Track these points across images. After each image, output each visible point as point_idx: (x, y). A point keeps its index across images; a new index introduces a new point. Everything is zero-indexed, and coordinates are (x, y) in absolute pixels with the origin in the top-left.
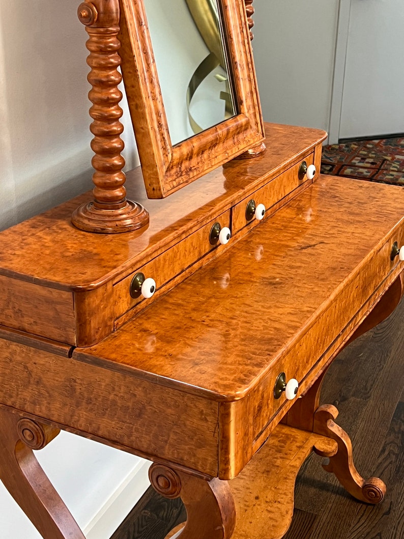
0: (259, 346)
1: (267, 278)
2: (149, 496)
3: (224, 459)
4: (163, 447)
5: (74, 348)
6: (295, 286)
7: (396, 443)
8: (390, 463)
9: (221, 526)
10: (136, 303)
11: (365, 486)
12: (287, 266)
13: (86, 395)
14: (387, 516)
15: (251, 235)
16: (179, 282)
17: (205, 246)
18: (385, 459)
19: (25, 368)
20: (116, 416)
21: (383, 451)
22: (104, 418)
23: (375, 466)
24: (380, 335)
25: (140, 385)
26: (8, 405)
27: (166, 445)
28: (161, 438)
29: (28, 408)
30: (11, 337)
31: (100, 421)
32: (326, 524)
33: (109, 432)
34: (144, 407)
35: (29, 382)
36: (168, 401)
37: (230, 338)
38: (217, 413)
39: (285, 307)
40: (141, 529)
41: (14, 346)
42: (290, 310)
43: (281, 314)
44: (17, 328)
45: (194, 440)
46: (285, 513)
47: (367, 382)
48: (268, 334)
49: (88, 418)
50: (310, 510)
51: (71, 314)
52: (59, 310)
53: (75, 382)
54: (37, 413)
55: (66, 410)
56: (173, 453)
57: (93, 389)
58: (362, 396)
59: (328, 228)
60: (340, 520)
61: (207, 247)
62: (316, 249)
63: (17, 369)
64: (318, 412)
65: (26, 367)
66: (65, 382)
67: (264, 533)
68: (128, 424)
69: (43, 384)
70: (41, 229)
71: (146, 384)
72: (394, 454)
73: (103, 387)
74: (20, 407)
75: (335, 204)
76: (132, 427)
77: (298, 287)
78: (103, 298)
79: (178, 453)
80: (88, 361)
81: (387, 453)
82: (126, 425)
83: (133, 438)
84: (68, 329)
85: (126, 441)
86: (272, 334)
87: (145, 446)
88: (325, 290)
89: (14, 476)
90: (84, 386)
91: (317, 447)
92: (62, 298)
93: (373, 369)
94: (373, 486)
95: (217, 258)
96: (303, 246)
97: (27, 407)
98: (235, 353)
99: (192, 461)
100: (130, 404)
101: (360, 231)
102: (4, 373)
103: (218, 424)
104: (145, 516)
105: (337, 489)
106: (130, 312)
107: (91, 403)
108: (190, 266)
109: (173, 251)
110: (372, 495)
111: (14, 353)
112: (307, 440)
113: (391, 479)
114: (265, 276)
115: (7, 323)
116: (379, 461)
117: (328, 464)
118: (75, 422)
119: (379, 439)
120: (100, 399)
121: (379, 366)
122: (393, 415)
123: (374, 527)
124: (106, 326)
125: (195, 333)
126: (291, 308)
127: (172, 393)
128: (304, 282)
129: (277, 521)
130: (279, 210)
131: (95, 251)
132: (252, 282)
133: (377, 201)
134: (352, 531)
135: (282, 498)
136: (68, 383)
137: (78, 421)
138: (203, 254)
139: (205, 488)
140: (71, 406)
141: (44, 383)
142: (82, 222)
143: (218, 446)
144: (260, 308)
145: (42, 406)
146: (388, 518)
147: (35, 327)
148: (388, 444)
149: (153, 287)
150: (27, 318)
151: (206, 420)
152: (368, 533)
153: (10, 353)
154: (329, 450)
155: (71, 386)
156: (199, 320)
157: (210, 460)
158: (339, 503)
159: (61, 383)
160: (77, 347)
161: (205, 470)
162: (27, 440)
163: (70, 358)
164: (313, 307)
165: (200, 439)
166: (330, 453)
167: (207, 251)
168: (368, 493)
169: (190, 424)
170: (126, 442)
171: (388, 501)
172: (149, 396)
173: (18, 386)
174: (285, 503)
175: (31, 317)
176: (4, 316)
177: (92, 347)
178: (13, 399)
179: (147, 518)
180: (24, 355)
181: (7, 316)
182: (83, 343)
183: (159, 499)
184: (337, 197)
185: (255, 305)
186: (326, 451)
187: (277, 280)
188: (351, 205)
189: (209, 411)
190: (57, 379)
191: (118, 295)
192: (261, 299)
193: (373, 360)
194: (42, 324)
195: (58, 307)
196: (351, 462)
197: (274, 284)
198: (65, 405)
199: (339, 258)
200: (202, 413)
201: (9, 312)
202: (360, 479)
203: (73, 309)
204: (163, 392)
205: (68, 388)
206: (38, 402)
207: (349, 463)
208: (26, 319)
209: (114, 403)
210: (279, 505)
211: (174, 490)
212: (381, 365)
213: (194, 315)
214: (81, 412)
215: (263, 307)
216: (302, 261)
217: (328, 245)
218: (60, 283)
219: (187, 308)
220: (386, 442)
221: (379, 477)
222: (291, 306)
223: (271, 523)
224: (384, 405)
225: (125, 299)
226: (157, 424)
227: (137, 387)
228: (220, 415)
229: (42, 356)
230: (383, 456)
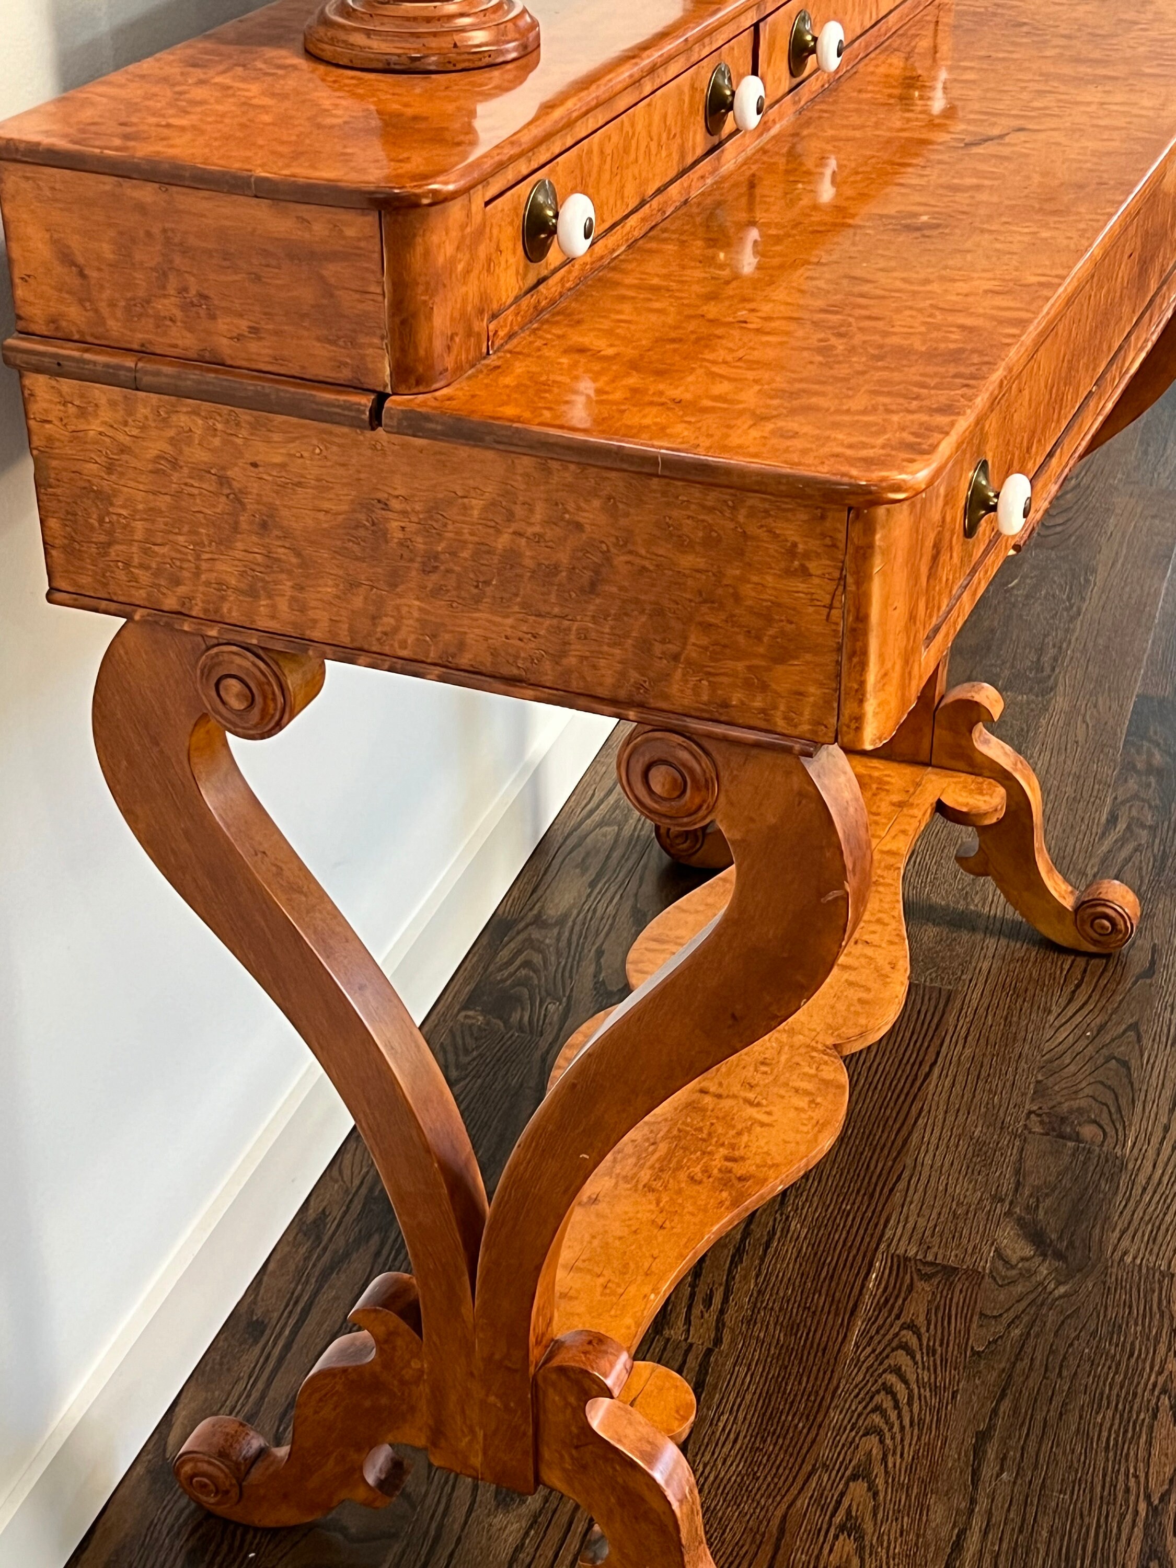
0: (931, 369)
1: (892, 217)
2: (471, 977)
3: (856, 686)
4: (666, 676)
5: (382, 398)
6: (982, 231)
7: (1143, 800)
8: (1136, 850)
9: (842, 887)
10: (535, 281)
11: (1080, 906)
12: (942, 186)
13: (420, 543)
14: (1148, 981)
15: (804, 119)
16: (637, 234)
17: (695, 133)
18: (1122, 841)
19: (221, 484)
20: (519, 599)
21: (1113, 819)
22: (479, 611)
23: (1095, 860)
24: (1059, 529)
25: (594, 493)
26: (166, 608)
27: (676, 668)
28: (658, 649)
29: (233, 611)
30: (180, 383)
31: (466, 622)
32: (981, 1011)
33: (494, 653)
34: (607, 557)
35: (235, 528)
36: (685, 530)
37: (837, 355)
38: (842, 545)
39: (972, 279)
40: (464, 1060)
41: (183, 418)
42: (989, 285)
43: (966, 295)
44: (195, 356)
45: (766, 639)
46: (888, 968)
47: (1041, 651)
48: (945, 340)
49: (426, 617)
50: (931, 980)
51: (373, 288)
52: (332, 281)
53: (386, 507)
54: (264, 623)
55: (358, 602)
56: (696, 690)
57: (445, 525)
58: (1031, 689)
59: (1025, 96)
60: (1020, 1001)
61: (698, 139)
62: (1008, 144)
63: (196, 491)
64: (946, 706)
65: (223, 481)
66: (354, 511)
67: (841, 1021)
68: (555, 621)
69: (282, 528)
70: (221, 68)
71: (616, 482)
72: (1143, 826)
73: (476, 513)
74: (206, 611)
75: (1024, 40)
76: (569, 629)
77: (990, 232)
78: (463, 237)
79: (713, 686)
80: (434, 431)
81: (1124, 826)
82: (548, 622)
83: (571, 661)
84: (362, 339)
85: (548, 673)
86: (955, 341)
87: (609, 681)
88: (1074, 234)
89: (186, 833)
90: (414, 519)
91: (948, 801)
92: (345, 238)
93: (1053, 617)
94: (1104, 903)
95: (724, 179)
96: (968, 139)
97: (230, 611)
98: (866, 387)
99: (758, 704)
100: (563, 557)
101: (1119, 97)
102: (151, 509)
103: (842, 578)
104: (471, 1026)
105: (998, 925)
106: (524, 303)
107: (437, 567)
108: (659, 191)
109: (622, 130)
110: (1103, 927)
111: (183, 438)
112: (918, 785)
113: (1144, 888)
114: (885, 212)
115: (160, 344)
116: (1105, 848)
117: (972, 854)
118: (385, 634)
119: (1095, 793)
120: (465, 554)
121: (1068, 609)
122: (1124, 731)
123: (1115, 1011)
124: (469, 333)
125: (731, 350)
126: (989, 279)
127: (699, 504)
128: (1004, 219)
129: (868, 990)
130: (866, 60)
131: (409, 112)
132: (850, 226)
133: (1142, 30)
134: (1057, 1024)
135: (874, 932)
136: (362, 517)
137: (396, 630)
138: (690, 160)
139: (796, 782)
140: (372, 587)
141: (285, 523)
142: (344, 42)
143: (839, 649)
144: (899, 284)
145: (277, 598)
146: (1151, 985)
147: (254, 347)
148: (1123, 803)
149: (590, 219)
150: (228, 320)
151: (804, 572)
152: (1101, 1028)
153: (172, 441)
154: (984, 807)
155: (373, 524)
156: (731, 319)
157: (813, 695)
158: (1008, 958)
159: (341, 518)
160: (394, 394)
161: (796, 726)
162: (231, 710)
163: (373, 429)
164: (1054, 272)
165: (783, 633)
166: (985, 814)
167: (699, 152)
168: (1092, 926)
169: (753, 594)
170: (548, 679)
171: (1145, 943)
172: (623, 522)
173: (202, 544)
174: (884, 945)
175: (241, 316)
176: (151, 320)
177: (437, 394)
178: (182, 590)
179: (475, 1030)
180: (217, 442)
181: (160, 321)
182: (412, 381)
183: (503, 981)
184: (1025, 24)
185: (882, 278)
186: (974, 811)
187: (925, 218)
188: (1074, 42)
189: (814, 544)
190: (326, 505)
191: (495, 239)
192: (893, 264)
193: (1047, 593)
194: (277, 333)
195: (330, 270)
196: (1039, 842)
197: (918, 229)
198: (353, 585)
199: (1086, 162)
200: (792, 551)
201: (167, 305)
202: (1065, 887)
203: (378, 269)
204: (668, 504)
205: (362, 532)
206: (264, 588)
207: (1036, 845)
208: (223, 324)
209: (511, 558)
210: (869, 951)
211: (697, 801)
212: (1071, 606)
213: (712, 310)
214: (403, 601)
215: (904, 280)
216: (977, 173)
217: (1042, 136)
218: (339, 184)
219: (683, 295)
220: (1116, 798)
221: (1117, 878)
222: (989, 275)
223: (854, 994)
224: (1095, 707)
225: (512, 260)
226: (648, 607)
227: (586, 501)
228: (851, 550)
229: (276, 437)
230: (1113, 836)
